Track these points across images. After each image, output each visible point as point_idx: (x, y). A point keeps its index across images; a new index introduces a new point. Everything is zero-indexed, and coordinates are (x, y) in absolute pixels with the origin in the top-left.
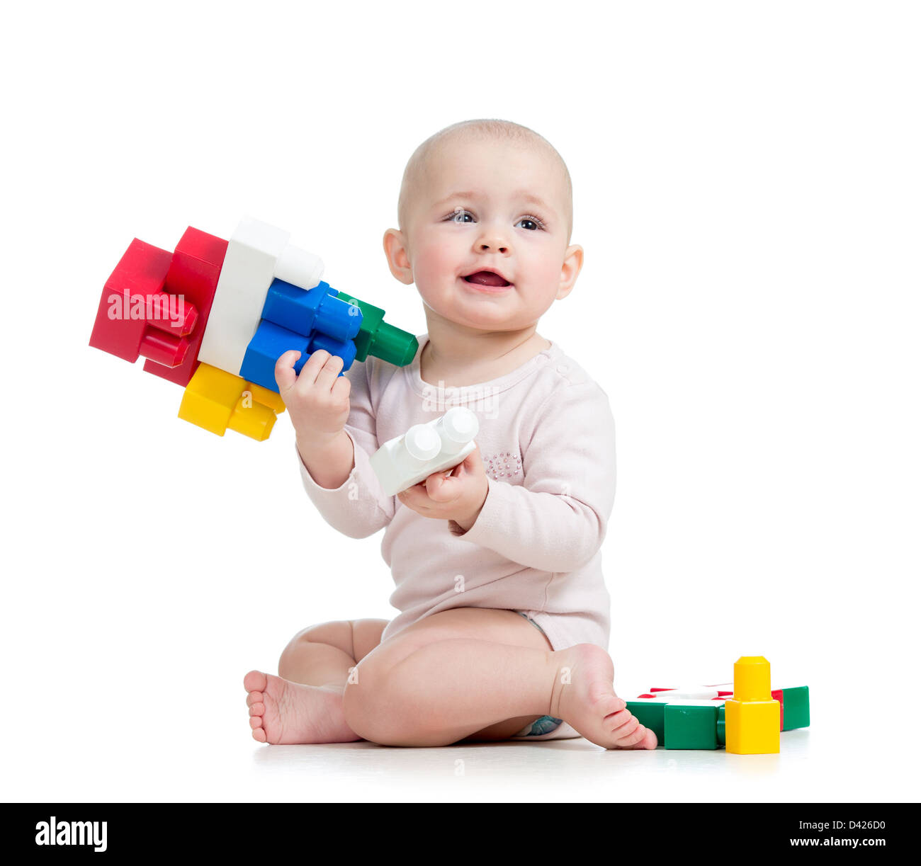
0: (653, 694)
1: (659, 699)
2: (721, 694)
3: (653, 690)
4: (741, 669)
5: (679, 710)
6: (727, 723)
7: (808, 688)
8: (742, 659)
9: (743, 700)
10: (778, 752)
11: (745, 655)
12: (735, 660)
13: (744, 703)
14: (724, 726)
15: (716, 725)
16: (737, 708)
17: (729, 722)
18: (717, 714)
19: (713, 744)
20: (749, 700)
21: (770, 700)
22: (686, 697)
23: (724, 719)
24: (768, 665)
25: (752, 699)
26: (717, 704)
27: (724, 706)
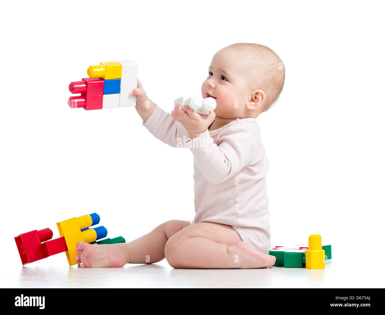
0: (276, 248)
1: (280, 250)
2: (301, 248)
3: (276, 247)
4: (311, 239)
5: (289, 254)
6: (306, 258)
7: (331, 245)
8: (311, 235)
9: (312, 250)
10: (324, 268)
11: (313, 234)
12: (309, 236)
13: (312, 251)
14: (305, 259)
15: (303, 259)
16: (310, 253)
17: (307, 258)
18: (303, 255)
19: (301, 265)
20: (314, 250)
21: (321, 250)
22: (288, 249)
23: (305, 257)
24: (321, 238)
25: (315, 250)
26: (302, 251)
27: (305, 252)
